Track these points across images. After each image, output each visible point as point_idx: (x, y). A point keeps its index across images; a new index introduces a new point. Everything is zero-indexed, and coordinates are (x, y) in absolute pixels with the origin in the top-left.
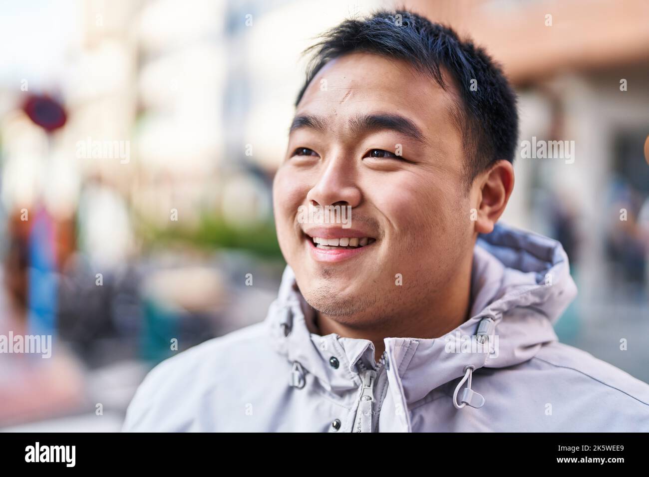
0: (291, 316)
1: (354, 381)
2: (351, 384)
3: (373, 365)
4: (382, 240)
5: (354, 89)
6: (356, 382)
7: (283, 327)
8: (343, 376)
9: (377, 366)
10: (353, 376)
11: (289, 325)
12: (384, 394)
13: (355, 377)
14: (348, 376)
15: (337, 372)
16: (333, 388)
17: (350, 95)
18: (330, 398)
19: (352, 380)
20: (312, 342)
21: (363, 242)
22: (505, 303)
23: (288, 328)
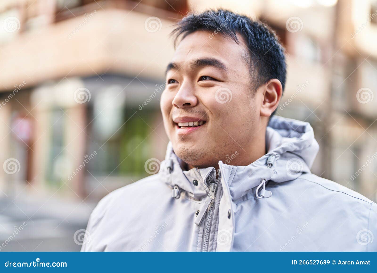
0: (173, 164)
1: (206, 190)
2: (205, 192)
3: (215, 181)
4: (208, 122)
5: (193, 48)
6: (207, 191)
7: (169, 169)
8: (200, 189)
9: (217, 181)
10: (205, 188)
11: (172, 168)
12: (221, 195)
13: (206, 188)
14: (203, 189)
15: (197, 187)
16: (196, 195)
17: (191, 51)
18: (194, 201)
19: (205, 190)
20: (184, 174)
21: (201, 123)
22: (281, 148)
23: (171, 169)
